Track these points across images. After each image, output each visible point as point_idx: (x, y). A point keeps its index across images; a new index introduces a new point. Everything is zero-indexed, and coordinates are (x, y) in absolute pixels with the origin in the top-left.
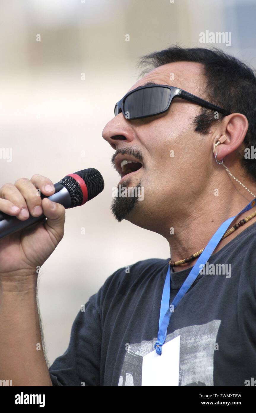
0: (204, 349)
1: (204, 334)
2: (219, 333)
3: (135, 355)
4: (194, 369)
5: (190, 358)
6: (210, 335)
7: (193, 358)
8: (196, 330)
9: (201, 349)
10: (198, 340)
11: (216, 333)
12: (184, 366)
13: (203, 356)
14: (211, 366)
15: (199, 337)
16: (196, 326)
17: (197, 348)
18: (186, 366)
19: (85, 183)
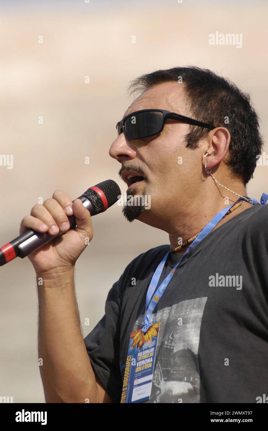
0: (193, 321)
1: (193, 308)
2: (205, 308)
3: (141, 325)
4: (184, 337)
5: (181, 329)
6: (199, 310)
7: (184, 329)
8: (187, 304)
9: (191, 321)
10: (187, 313)
11: (203, 309)
12: (176, 335)
13: (192, 328)
14: (198, 336)
15: (188, 310)
16: (187, 301)
17: (187, 320)
18: (178, 335)
19: (105, 194)
